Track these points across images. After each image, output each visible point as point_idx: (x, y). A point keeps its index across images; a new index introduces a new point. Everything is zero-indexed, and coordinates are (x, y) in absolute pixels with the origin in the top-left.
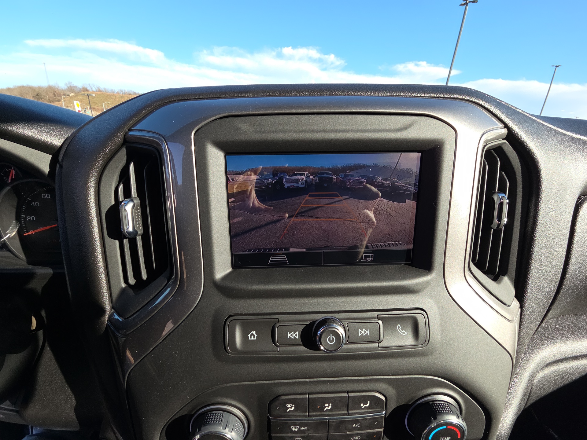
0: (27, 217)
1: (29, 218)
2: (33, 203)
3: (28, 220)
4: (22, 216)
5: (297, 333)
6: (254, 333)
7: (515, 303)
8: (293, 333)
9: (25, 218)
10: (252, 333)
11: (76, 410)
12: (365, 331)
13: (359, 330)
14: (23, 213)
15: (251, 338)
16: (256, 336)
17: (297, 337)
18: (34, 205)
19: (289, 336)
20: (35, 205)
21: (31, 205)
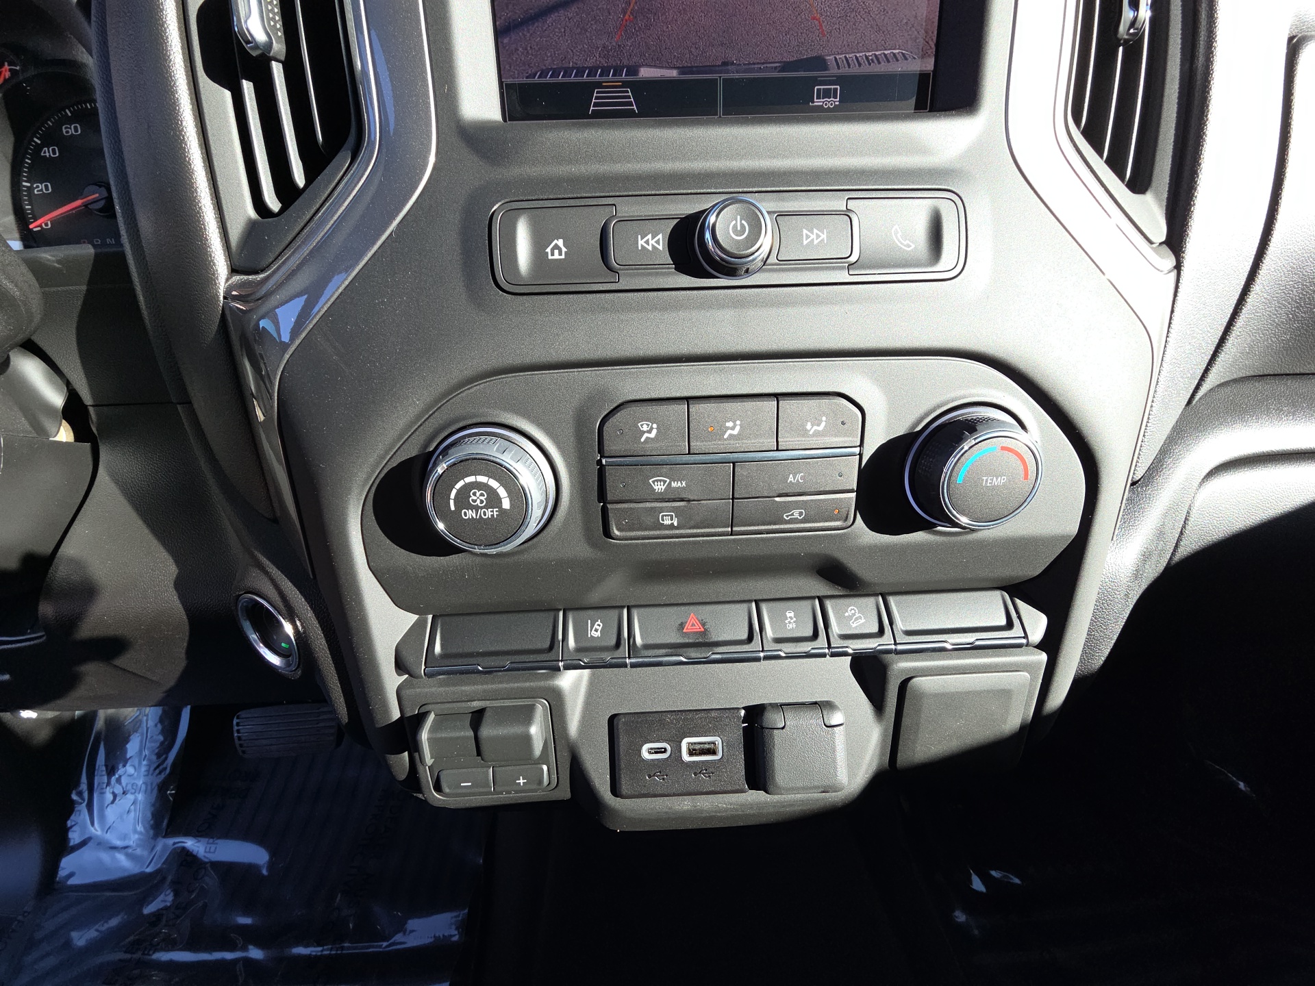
0: (35, 186)
1: (40, 188)
2: (46, 149)
3: (36, 192)
4: (24, 184)
5: (660, 236)
6: (560, 242)
8: (649, 236)
9: (30, 189)
10: (556, 244)
12: (817, 234)
13: (805, 231)
14: (25, 177)
15: (553, 254)
16: (564, 250)
17: (660, 247)
18: (47, 154)
19: (642, 245)
20: (50, 155)
21: (42, 154)
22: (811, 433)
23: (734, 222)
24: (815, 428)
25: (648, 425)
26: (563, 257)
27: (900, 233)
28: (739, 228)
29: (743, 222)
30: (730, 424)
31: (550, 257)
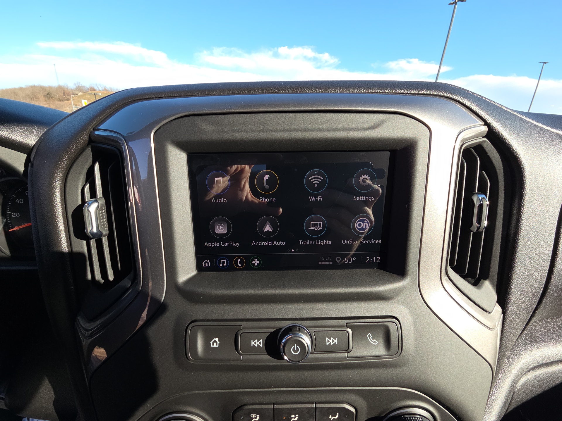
0: (12, 214)
1: (14, 215)
2: (18, 200)
3: (13, 216)
4: (8, 212)
5: (261, 340)
6: (217, 339)
7: (497, 308)
8: (257, 340)
9: (10, 215)
10: (215, 340)
11: (55, 402)
12: (333, 340)
13: (327, 339)
14: (8, 209)
15: (213, 345)
16: (218, 343)
17: (261, 346)
18: (18, 202)
19: (253, 344)
20: (19, 202)
21: (16, 202)
22: (331, 419)
23: (293, 347)
24: (334, 417)
25: (255, 415)
26: (218, 346)
27: (371, 337)
28: (296, 349)
29: (298, 347)
30: (293, 416)
31: (212, 346)
